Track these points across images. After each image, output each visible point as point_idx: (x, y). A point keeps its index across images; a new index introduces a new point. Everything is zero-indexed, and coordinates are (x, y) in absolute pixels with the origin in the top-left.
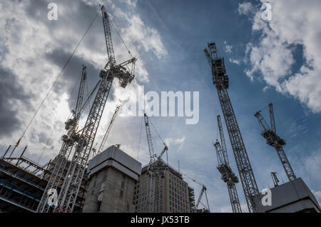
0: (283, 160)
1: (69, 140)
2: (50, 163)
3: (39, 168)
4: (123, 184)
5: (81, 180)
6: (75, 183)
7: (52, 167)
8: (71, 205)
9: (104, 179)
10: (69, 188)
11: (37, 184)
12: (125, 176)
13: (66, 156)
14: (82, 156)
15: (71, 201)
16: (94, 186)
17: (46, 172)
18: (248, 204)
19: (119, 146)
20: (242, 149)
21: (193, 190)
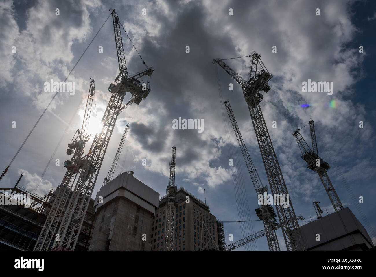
0: (327, 187)
1: (73, 167)
2: (50, 194)
3: (37, 200)
4: (137, 218)
5: (85, 213)
6: (77, 217)
7: (53, 198)
8: (72, 244)
9: (115, 213)
10: (71, 223)
11: (34, 219)
12: (139, 208)
13: (69, 185)
14: (87, 185)
15: (73, 239)
16: (102, 222)
17: (45, 205)
18: (286, 240)
19: (132, 172)
20: (278, 175)
21: (222, 225)
